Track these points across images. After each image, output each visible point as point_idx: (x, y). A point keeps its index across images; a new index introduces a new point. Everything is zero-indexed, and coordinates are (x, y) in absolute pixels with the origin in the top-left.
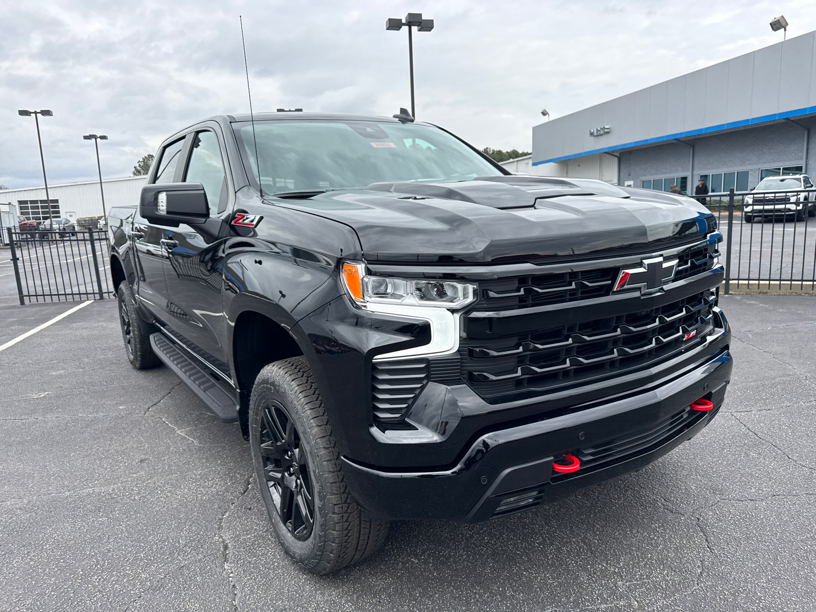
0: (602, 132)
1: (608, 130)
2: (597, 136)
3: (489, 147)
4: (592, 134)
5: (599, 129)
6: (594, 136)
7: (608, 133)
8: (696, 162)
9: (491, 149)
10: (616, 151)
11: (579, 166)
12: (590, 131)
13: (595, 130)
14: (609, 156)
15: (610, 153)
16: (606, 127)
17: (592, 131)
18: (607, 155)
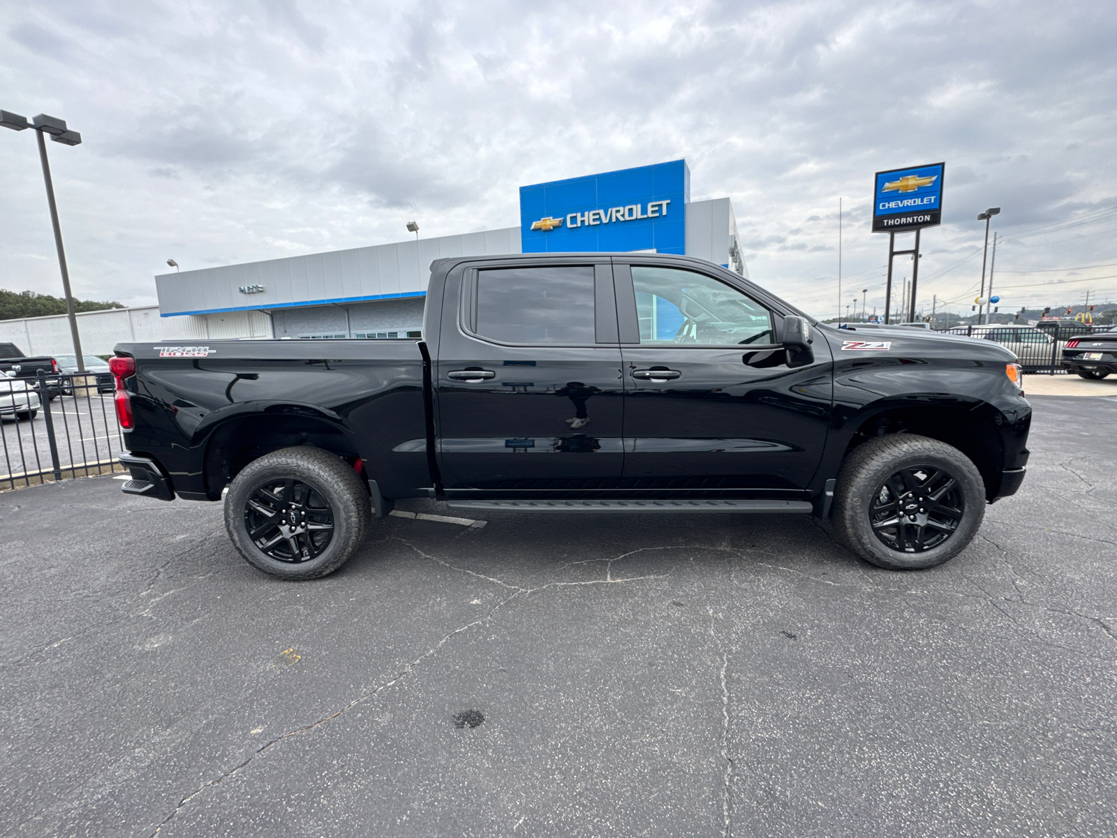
0: (254, 290)
1: (261, 289)
2: (249, 293)
3: (32, 291)
4: (242, 291)
5: (251, 287)
6: (245, 293)
7: (262, 291)
8: (351, 323)
9: (36, 293)
10: (268, 310)
11: (222, 320)
12: (240, 288)
13: (246, 288)
14: (262, 313)
15: (262, 310)
16: (259, 286)
17: (242, 288)
18: (259, 312)
